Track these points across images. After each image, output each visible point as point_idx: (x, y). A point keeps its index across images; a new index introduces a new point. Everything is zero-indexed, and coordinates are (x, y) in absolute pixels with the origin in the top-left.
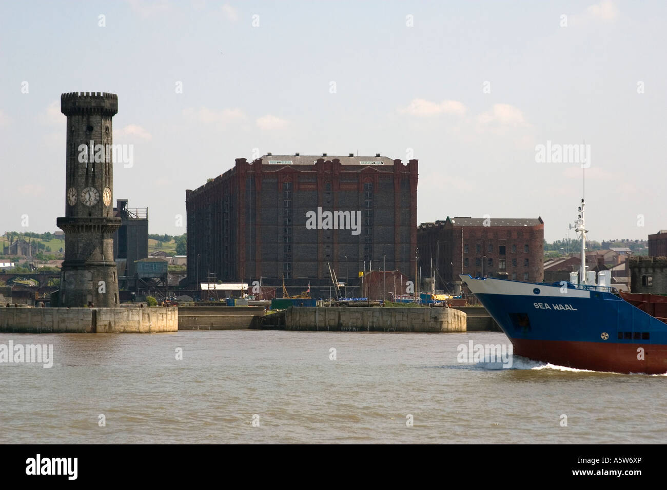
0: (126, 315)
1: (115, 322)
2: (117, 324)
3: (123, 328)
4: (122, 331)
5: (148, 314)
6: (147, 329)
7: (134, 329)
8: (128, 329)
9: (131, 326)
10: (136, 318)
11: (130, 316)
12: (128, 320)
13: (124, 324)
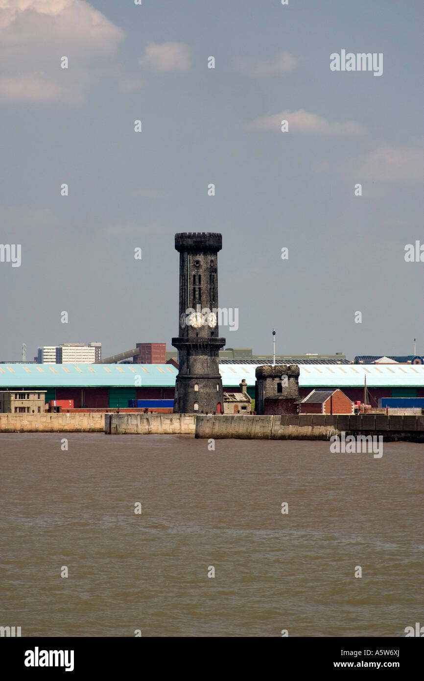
0: (126, 420)
1: (119, 425)
2: (120, 427)
3: (124, 430)
4: (124, 432)
5: (147, 419)
6: (146, 431)
7: (133, 432)
8: (128, 431)
9: (131, 429)
10: (135, 422)
11: (130, 420)
12: (127, 423)
13: (125, 427)
